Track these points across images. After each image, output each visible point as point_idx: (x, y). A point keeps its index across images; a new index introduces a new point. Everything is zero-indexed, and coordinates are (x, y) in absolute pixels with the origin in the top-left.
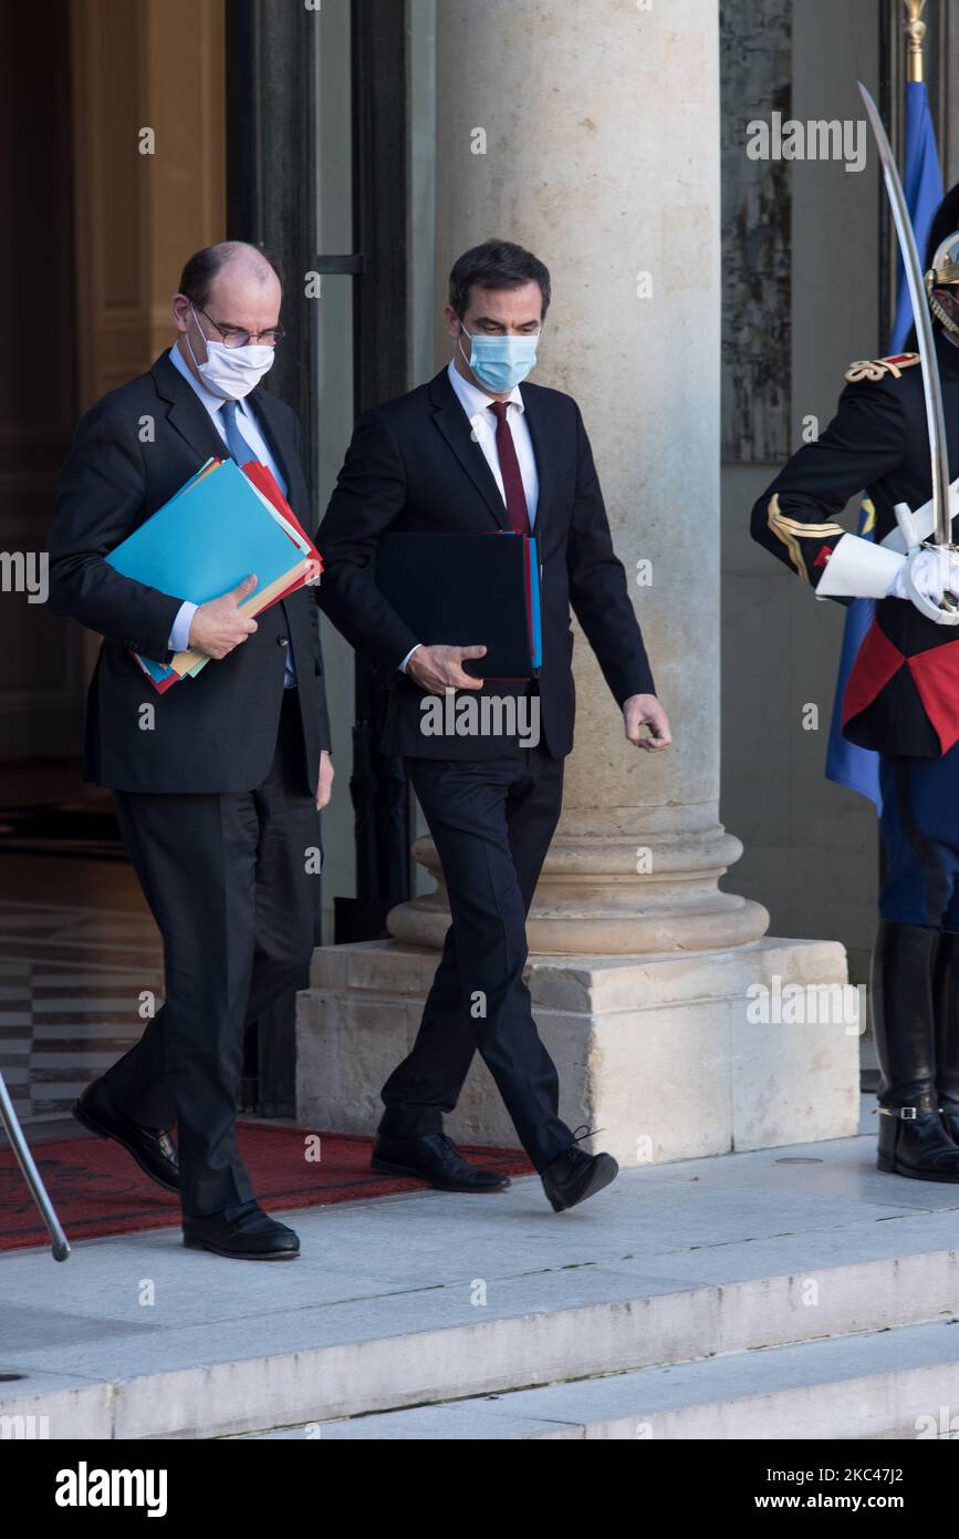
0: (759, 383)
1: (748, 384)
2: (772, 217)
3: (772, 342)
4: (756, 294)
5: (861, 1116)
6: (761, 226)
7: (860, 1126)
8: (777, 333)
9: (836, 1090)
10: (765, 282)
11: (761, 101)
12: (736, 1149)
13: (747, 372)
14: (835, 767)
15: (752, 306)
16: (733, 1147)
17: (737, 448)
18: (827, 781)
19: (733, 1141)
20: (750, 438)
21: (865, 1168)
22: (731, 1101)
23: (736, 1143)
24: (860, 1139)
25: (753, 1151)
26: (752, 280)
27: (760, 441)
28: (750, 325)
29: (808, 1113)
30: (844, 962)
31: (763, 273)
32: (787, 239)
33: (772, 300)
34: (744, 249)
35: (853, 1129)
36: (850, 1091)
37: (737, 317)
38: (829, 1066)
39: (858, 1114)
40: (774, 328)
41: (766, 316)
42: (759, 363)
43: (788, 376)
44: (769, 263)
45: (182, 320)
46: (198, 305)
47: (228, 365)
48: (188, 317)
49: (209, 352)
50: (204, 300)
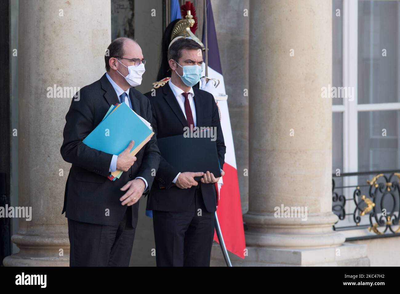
45: (114, 66)
46: (121, 58)
47: (137, 72)
48: (117, 64)
49: (130, 70)
50: (123, 54)
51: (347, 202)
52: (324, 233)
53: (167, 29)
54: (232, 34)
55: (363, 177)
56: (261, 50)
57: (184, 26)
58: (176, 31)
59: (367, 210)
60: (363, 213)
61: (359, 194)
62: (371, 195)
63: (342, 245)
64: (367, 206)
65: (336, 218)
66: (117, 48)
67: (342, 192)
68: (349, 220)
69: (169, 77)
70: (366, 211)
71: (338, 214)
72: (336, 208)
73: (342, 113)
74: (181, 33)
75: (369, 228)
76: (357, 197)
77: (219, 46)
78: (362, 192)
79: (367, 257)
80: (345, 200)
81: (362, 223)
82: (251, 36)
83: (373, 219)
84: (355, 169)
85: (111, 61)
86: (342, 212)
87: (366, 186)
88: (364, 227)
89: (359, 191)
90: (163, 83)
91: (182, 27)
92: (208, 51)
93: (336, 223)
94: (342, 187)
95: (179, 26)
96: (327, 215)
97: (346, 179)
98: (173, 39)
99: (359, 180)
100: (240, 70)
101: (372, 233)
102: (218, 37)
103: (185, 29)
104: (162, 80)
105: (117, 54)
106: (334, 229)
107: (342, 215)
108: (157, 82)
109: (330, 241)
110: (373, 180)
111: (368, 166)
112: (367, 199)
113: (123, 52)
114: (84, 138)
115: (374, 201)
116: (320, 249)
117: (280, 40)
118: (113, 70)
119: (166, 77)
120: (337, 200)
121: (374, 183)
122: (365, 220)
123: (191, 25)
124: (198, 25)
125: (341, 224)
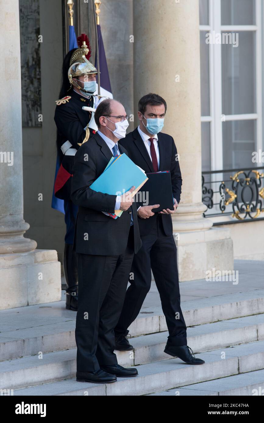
0: (33, 106)
1: (30, 106)
2: (36, 63)
3: (36, 95)
4: (32, 82)
5: (62, 295)
6: (33, 65)
7: (61, 298)
8: (38, 93)
9: (55, 289)
10: (34, 80)
11: (32, 32)
12: (29, 305)
13: (30, 103)
14: (54, 205)
15: (31, 86)
16: (28, 304)
17: (28, 123)
18: (52, 209)
19: (28, 303)
20: (31, 120)
21: (63, 309)
22: (27, 292)
23: (29, 303)
24: (62, 301)
25: (33, 305)
26: (31, 79)
27: (34, 121)
28: (31, 91)
29: (48, 295)
30: (57, 256)
31: (34, 77)
32: (40, 68)
33: (36, 84)
34: (28, 71)
35: (60, 299)
36: (59, 289)
37: (27, 89)
38: (53, 283)
39: (61, 295)
40: (37, 92)
41: (35, 88)
42: (33, 101)
43: (41, 104)
44: (35, 74)
45: (104, 123)
46: (109, 116)
47: (122, 127)
48: (106, 121)
49: (117, 126)
50: (110, 113)
51: (214, 194)
52: (196, 220)
53: (67, 56)
54: (120, 60)
55: (227, 173)
56: (143, 73)
57: (80, 54)
58: (73, 58)
59: (231, 200)
60: (228, 203)
61: (224, 187)
62: (233, 188)
63: (210, 229)
64: (230, 197)
65: (205, 207)
66: (105, 108)
67: (211, 186)
68: (216, 209)
69: (68, 96)
70: (229, 201)
71: (207, 204)
72: (205, 199)
73: (209, 123)
74: (78, 59)
75: (233, 215)
76: (222, 190)
77: (109, 70)
78: (226, 186)
79: (230, 238)
80: (212, 193)
81: (226, 211)
82: (135, 61)
83: (236, 207)
84: (221, 168)
85: (101, 119)
86: (210, 203)
87: (229, 181)
88: (228, 214)
89: (224, 185)
90: (64, 101)
91: (79, 55)
92: (100, 74)
93: (206, 211)
94: (210, 182)
95: (76, 54)
96: (198, 205)
97: (214, 175)
98: (72, 65)
99: (224, 176)
100: (126, 89)
101: (235, 219)
102: (108, 63)
103: (81, 56)
104: (63, 98)
105: (106, 113)
106: (204, 216)
107: (210, 205)
108: (59, 100)
109: (200, 226)
110: (235, 176)
111: (231, 165)
112: (231, 192)
113: (111, 111)
114: (91, 185)
115: (236, 193)
116: (193, 232)
117: (158, 64)
118: (103, 126)
119: (67, 96)
120: (206, 192)
121: (236, 178)
122: (229, 208)
123: (86, 53)
124: (92, 54)
125: (210, 211)
